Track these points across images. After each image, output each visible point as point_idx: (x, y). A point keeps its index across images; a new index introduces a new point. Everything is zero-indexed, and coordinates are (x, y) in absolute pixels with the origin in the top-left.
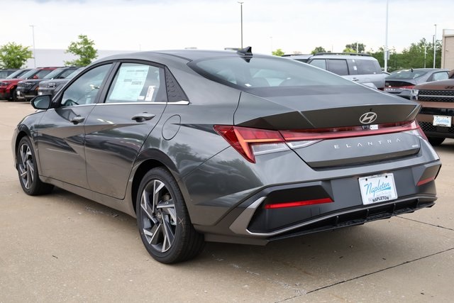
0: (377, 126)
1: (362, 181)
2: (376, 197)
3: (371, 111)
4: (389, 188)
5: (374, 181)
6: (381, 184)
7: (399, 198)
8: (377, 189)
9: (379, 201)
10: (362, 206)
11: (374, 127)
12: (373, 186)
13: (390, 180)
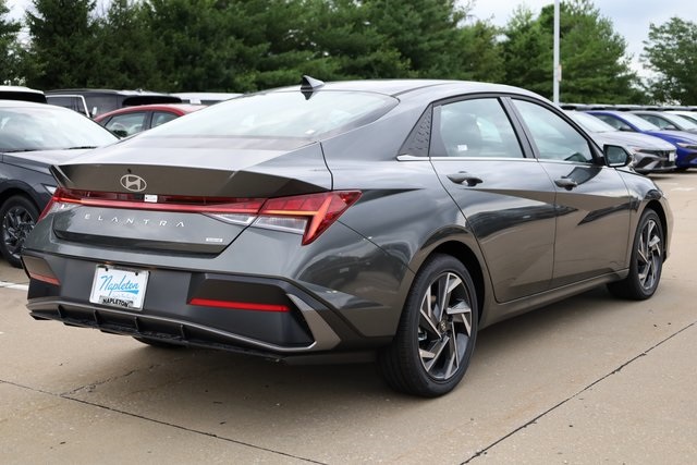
0: (156, 197)
1: (100, 272)
2: (111, 297)
3: (130, 172)
4: (136, 292)
5: (117, 276)
6: (126, 282)
7: (144, 311)
8: (117, 286)
9: (112, 304)
10: (89, 303)
11: (152, 198)
12: (114, 281)
13: (141, 280)
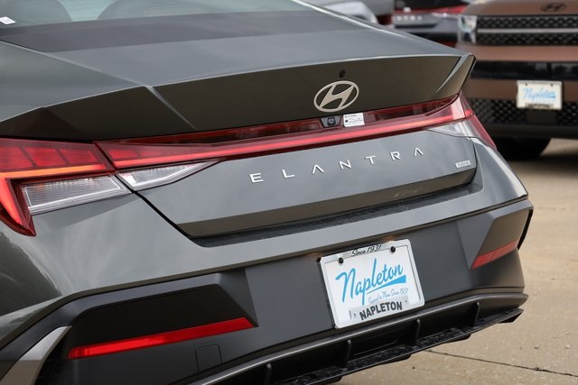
0: (360, 116)
1: (329, 266)
2: (368, 305)
3: (342, 76)
4: (403, 280)
5: (362, 264)
6: (379, 269)
7: (429, 304)
8: (369, 283)
9: (376, 316)
10: (333, 331)
11: (355, 120)
12: (360, 278)
13: (402, 257)
